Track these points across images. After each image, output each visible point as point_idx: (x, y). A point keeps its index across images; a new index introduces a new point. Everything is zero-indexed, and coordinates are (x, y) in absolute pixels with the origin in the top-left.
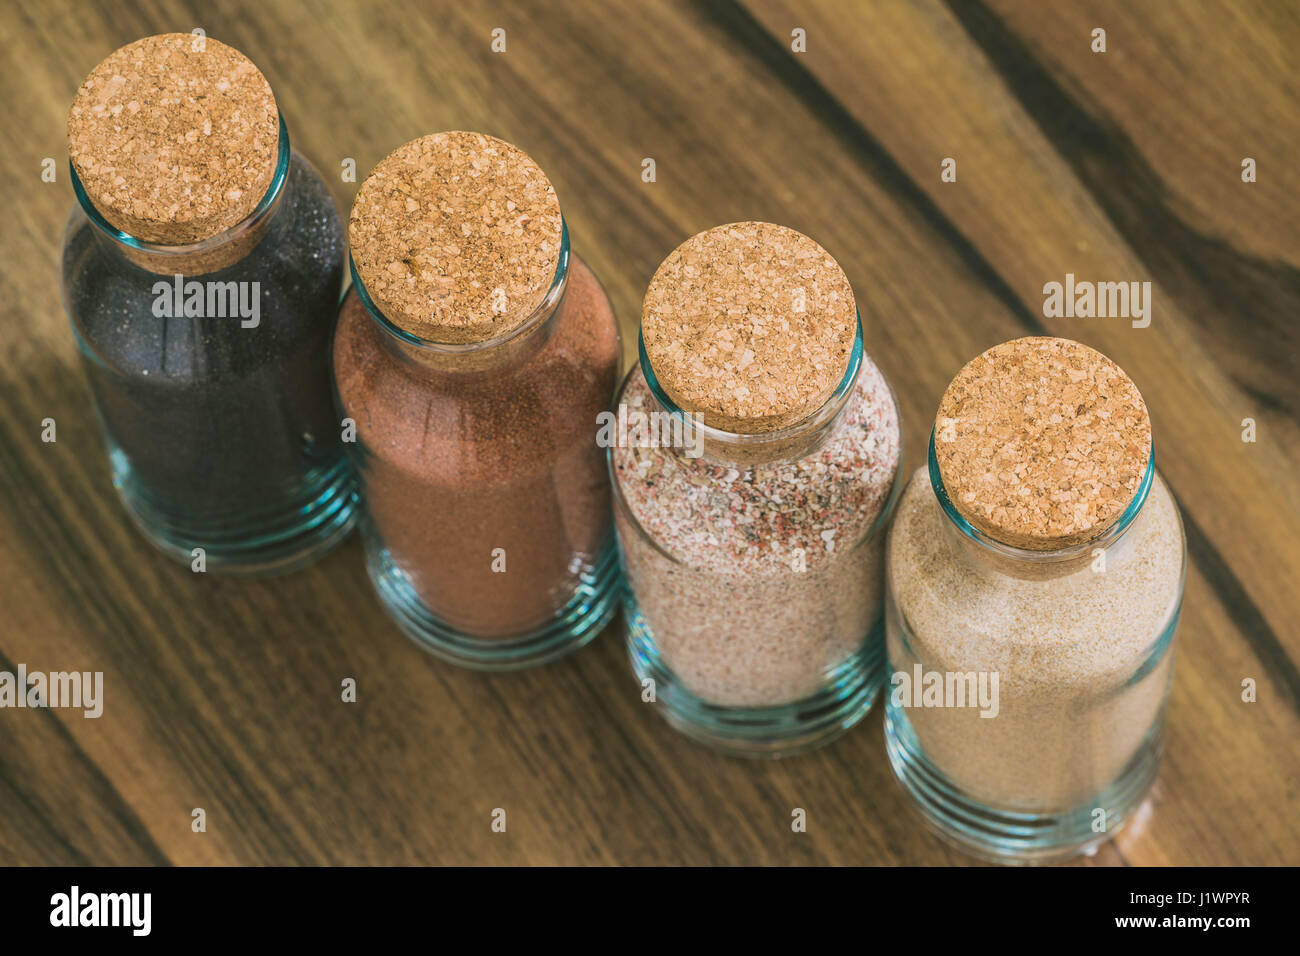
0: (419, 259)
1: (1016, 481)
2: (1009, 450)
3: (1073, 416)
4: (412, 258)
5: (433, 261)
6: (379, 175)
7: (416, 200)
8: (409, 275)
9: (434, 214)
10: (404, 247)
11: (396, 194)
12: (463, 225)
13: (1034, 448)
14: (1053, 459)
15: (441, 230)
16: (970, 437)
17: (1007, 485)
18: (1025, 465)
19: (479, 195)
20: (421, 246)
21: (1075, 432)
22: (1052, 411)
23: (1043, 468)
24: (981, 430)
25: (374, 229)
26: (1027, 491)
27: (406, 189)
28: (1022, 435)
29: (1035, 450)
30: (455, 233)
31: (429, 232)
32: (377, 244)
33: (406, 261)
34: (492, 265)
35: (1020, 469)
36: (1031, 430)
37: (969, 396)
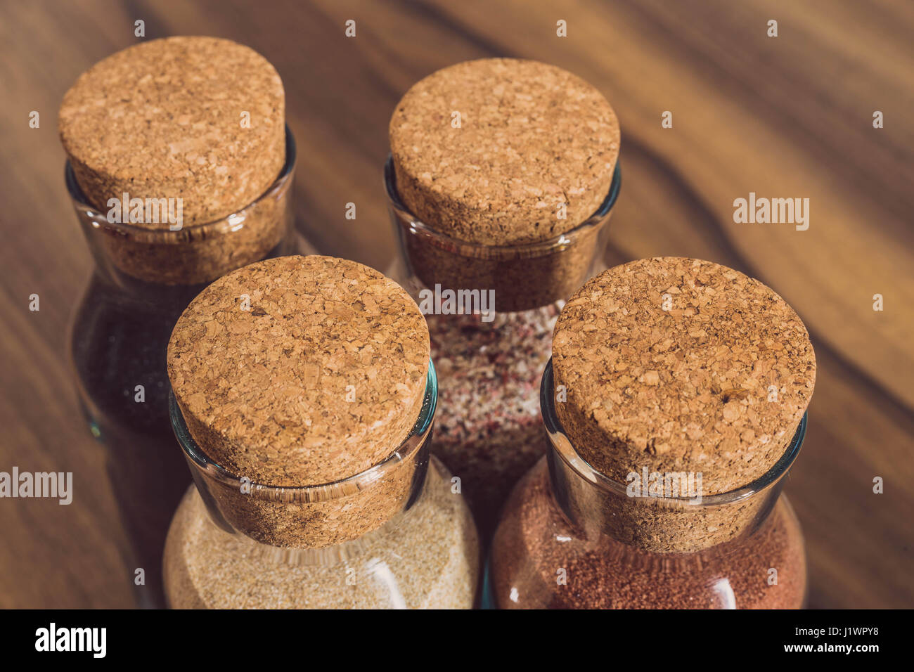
0: (725, 386)
1: (369, 348)
2: (333, 363)
3: (267, 318)
4: (722, 393)
5: (733, 372)
6: (596, 404)
7: (645, 373)
8: (744, 402)
9: (670, 359)
10: (706, 396)
11: (629, 391)
12: (692, 335)
13: (322, 340)
14: (330, 322)
15: (693, 356)
16: (325, 403)
17: (377, 356)
18: (346, 344)
19: (652, 313)
20: (709, 380)
21: (287, 312)
22: (269, 336)
23: (344, 328)
24: (314, 395)
25: (672, 423)
26: (378, 336)
27: (625, 380)
28: (309, 355)
29: (323, 339)
30: (698, 344)
31: (693, 368)
32: (692, 425)
33: (726, 400)
34: (748, 323)
35: (353, 348)
36: (298, 350)
37: (272, 418)
